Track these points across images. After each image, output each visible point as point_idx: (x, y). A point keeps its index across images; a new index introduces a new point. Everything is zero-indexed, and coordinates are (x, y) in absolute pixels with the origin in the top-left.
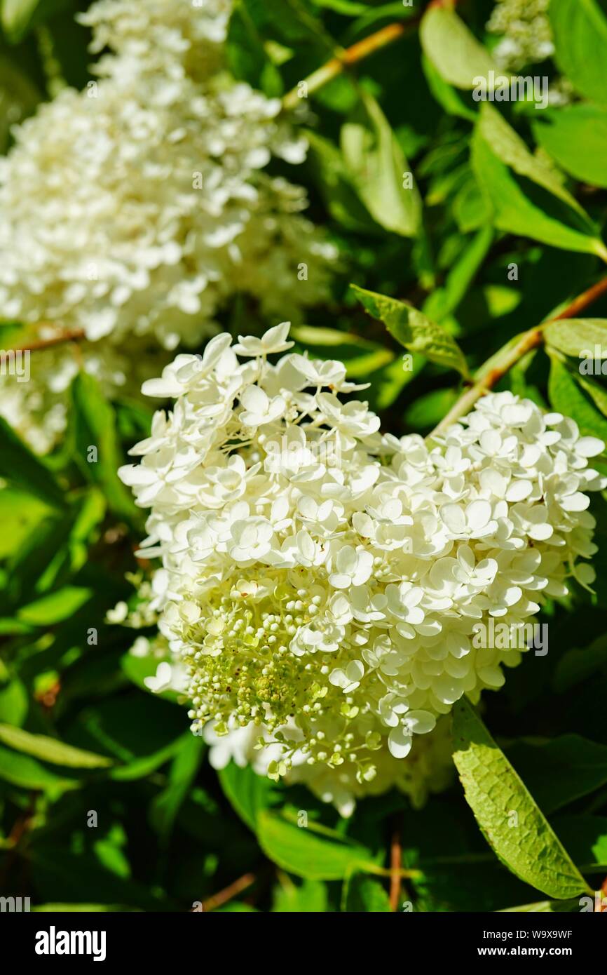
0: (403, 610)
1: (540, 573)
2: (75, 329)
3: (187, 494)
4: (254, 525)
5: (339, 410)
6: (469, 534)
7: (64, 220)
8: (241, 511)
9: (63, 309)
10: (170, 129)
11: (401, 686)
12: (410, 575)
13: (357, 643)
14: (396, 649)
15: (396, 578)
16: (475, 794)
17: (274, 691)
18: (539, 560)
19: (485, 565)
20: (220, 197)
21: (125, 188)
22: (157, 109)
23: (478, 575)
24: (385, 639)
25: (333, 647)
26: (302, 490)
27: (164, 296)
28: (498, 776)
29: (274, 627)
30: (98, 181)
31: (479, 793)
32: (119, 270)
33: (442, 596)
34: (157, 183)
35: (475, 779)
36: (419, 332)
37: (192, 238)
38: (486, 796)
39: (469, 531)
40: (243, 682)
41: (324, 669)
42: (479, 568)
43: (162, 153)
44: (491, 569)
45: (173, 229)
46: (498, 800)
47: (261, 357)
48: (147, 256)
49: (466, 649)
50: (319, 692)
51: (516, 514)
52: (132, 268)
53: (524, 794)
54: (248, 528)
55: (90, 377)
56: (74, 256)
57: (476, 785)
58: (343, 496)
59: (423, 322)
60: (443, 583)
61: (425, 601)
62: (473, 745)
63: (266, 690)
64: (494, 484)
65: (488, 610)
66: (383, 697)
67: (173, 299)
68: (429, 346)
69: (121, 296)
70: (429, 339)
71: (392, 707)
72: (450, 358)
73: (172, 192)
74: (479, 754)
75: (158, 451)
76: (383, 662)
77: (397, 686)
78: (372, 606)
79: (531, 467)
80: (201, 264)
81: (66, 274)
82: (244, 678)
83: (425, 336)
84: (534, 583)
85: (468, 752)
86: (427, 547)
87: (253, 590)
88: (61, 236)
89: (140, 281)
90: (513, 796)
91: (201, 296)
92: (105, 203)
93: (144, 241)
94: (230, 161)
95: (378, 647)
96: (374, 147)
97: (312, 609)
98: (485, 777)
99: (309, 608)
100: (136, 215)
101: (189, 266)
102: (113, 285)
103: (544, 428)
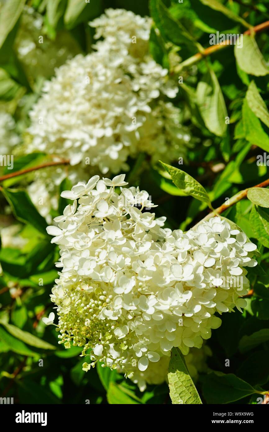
0: (147, 307)
1: (214, 300)
2: (67, 159)
3: (71, 242)
4: (89, 260)
5: (139, 215)
6: (182, 278)
7: (68, 112)
8: (86, 254)
9: (63, 150)
10: (115, 78)
11: (146, 340)
12: (155, 292)
13: (128, 318)
14: (145, 323)
15: (149, 293)
16: (174, 393)
17: (88, 333)
18: (215, 295)
19: (187, 293)
20: (134, 110)
21: (94, 101)
22: (111, 68)
23: (183, 297)
24: (140, 318)
25: (116, 318)
26: (115, 248)
27: (104, 150)
28: (186, 387)
29: (93, 305)
30: (84, 97)
31: (175, 393)
32: (86, 137)
33: (166, 304)
34: (107, 100)
35: (175, 387)
36: (189, 185)
37: (119, 126)
38: (178, 395)
39: (182, 277)
40: (76, 327)
41: (113, 327)
42: (184, 294)
43: (110, 88)
44: (189, 295)
45: (111, 122)
46: (183, 398)
47: (112, 187)
48: (98, 132)
49: (175, 329)
50: (109, 337)
51: (208, 272)
52: (91, 137)
53: (197, 397)
54: (87, 261)
55: (70, 181)
56: (69, 128)
57: (175, 389)
58: (130, 253)
59: (191, 181)
60: (168, 298)
61: (157, 305)
62: (178, 371)
63: (85, 332)
64: (200, 258)
65: (184, 313)
66: (137, 343)
67: (107, 152)
68: (192, 191)
69: (85, 148)
70: (193, 188)
71: (140, 348)
72: (202, 198)
73: (113, 105)
74: (179, 376)
75: (65, 221)
76: (138, 328)
77: (145, 339)
78: (133, 303)
79: (219, 253)
80: (122, 139)
81: (64, 136)
82: (77, 325)
83: (191, 187)
84: (210, 304)
85: (174, 374)
86: (163, 281)
87: (86, 288)
88: (65, 119)
89: (93, 143)
90: (191, 397)
91: (119, 152)
92: (86, 106)
93: (98, 125)
94: (142, 94)
95: (137, 321)
96: (211, 94)
97: (108, 300)
98: (180, 386)
99: (107, 300)
100: (95, 114)
101: (117, 139)
102: (83, 143)
103: (229, 236)
